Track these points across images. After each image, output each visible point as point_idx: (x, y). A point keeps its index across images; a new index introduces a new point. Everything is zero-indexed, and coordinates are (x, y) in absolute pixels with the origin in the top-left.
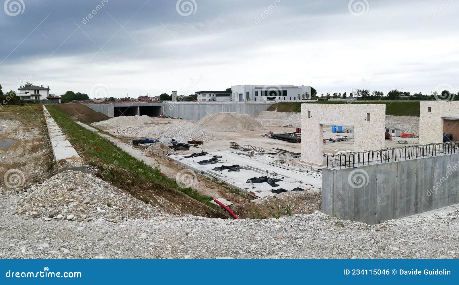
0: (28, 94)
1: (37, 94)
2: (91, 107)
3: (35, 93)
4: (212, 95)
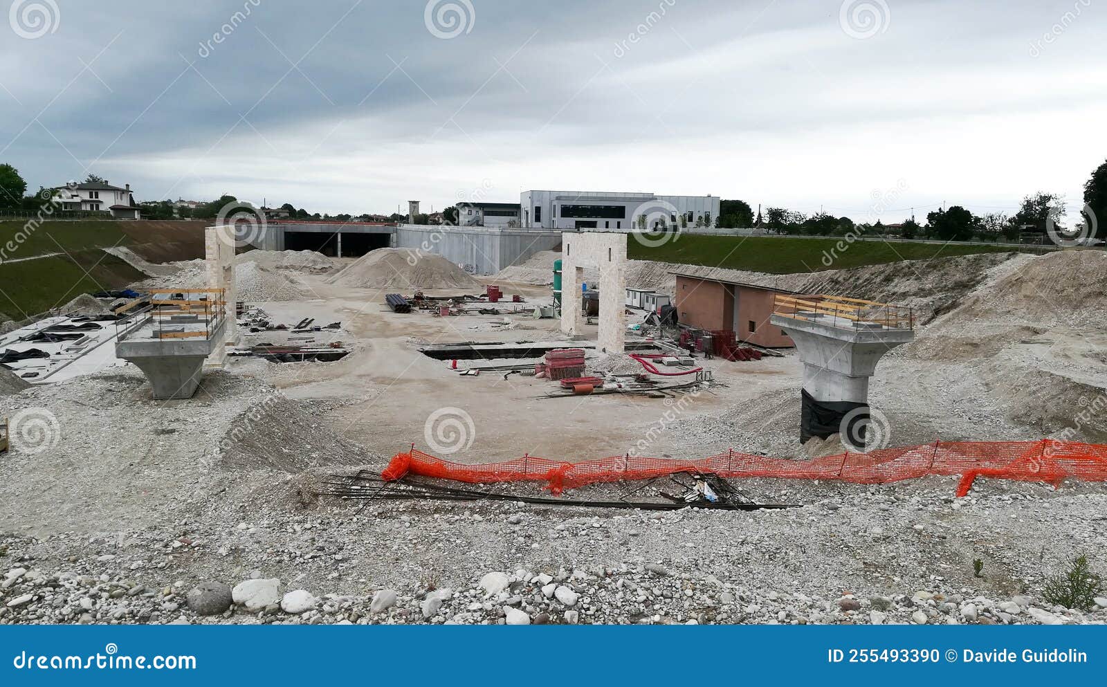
0: (76, 200)
1: (94, 199)
3: (91, 197)
4: (474, 212)
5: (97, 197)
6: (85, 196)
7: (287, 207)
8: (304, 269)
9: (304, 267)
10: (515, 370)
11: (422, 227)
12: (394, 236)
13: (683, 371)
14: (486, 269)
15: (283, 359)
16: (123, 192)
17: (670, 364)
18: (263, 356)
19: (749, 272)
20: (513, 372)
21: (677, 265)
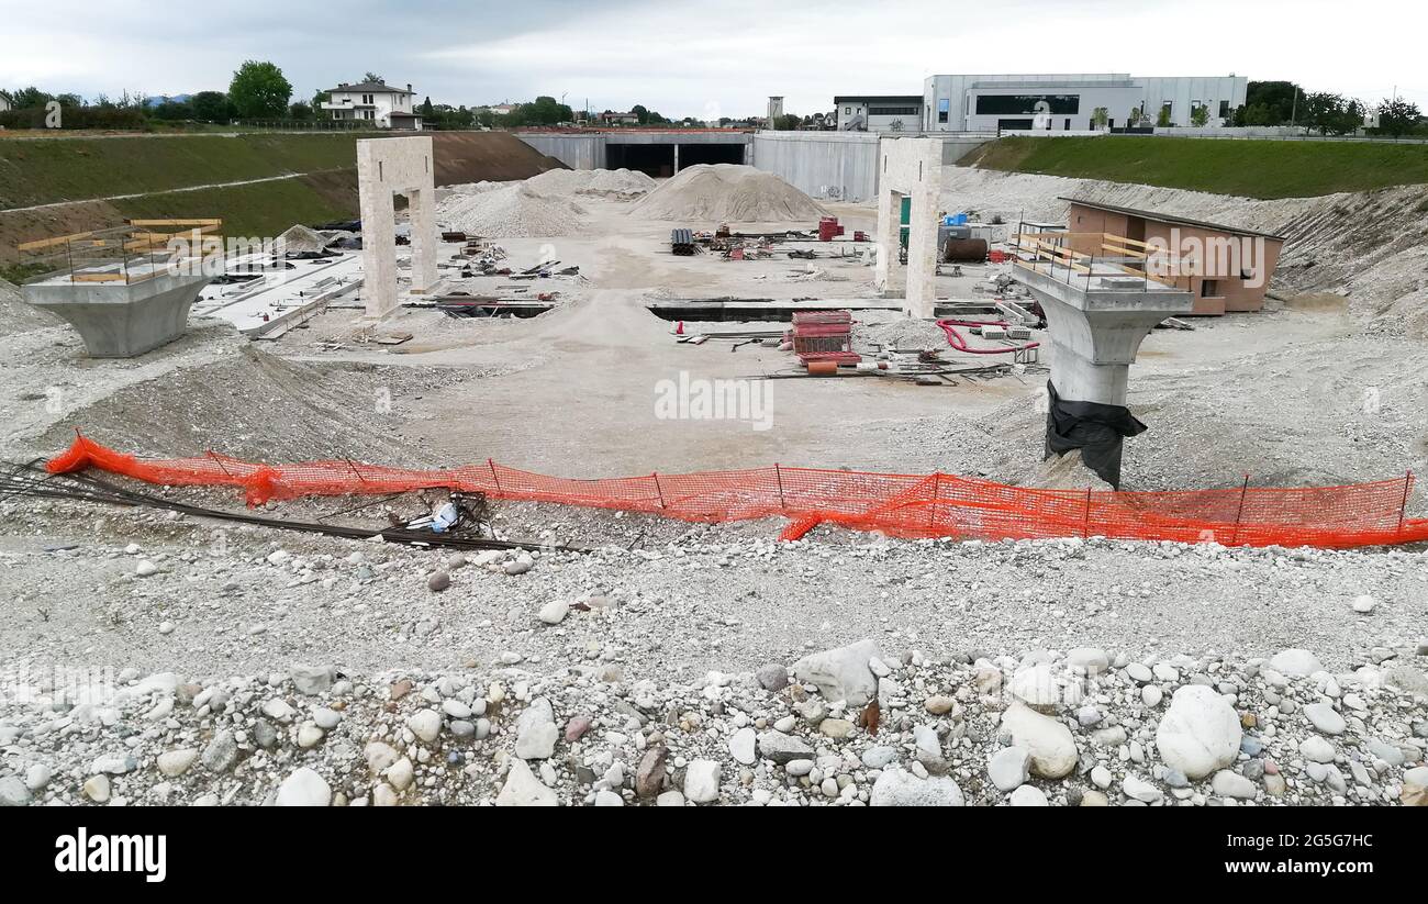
0: (349, 106)
1: (368, 104)
2: (532, 143)
3: (365, 102)
4: (854, 110)
5: (371, 102)
6: (358, 100)
7: (639, 111)
8: (610, 194)
9: (609, 192)
10: (757, 338)
11: (787, 134)
12: (749, 148)
13: (1006, 348)
14: (856, 193)
15: (471, 312)
16: (403, 94)
17: (991, 336)
18: (443, 309)
19: (1226, 197)
20: (755, 341)
21: (1126, 186)
